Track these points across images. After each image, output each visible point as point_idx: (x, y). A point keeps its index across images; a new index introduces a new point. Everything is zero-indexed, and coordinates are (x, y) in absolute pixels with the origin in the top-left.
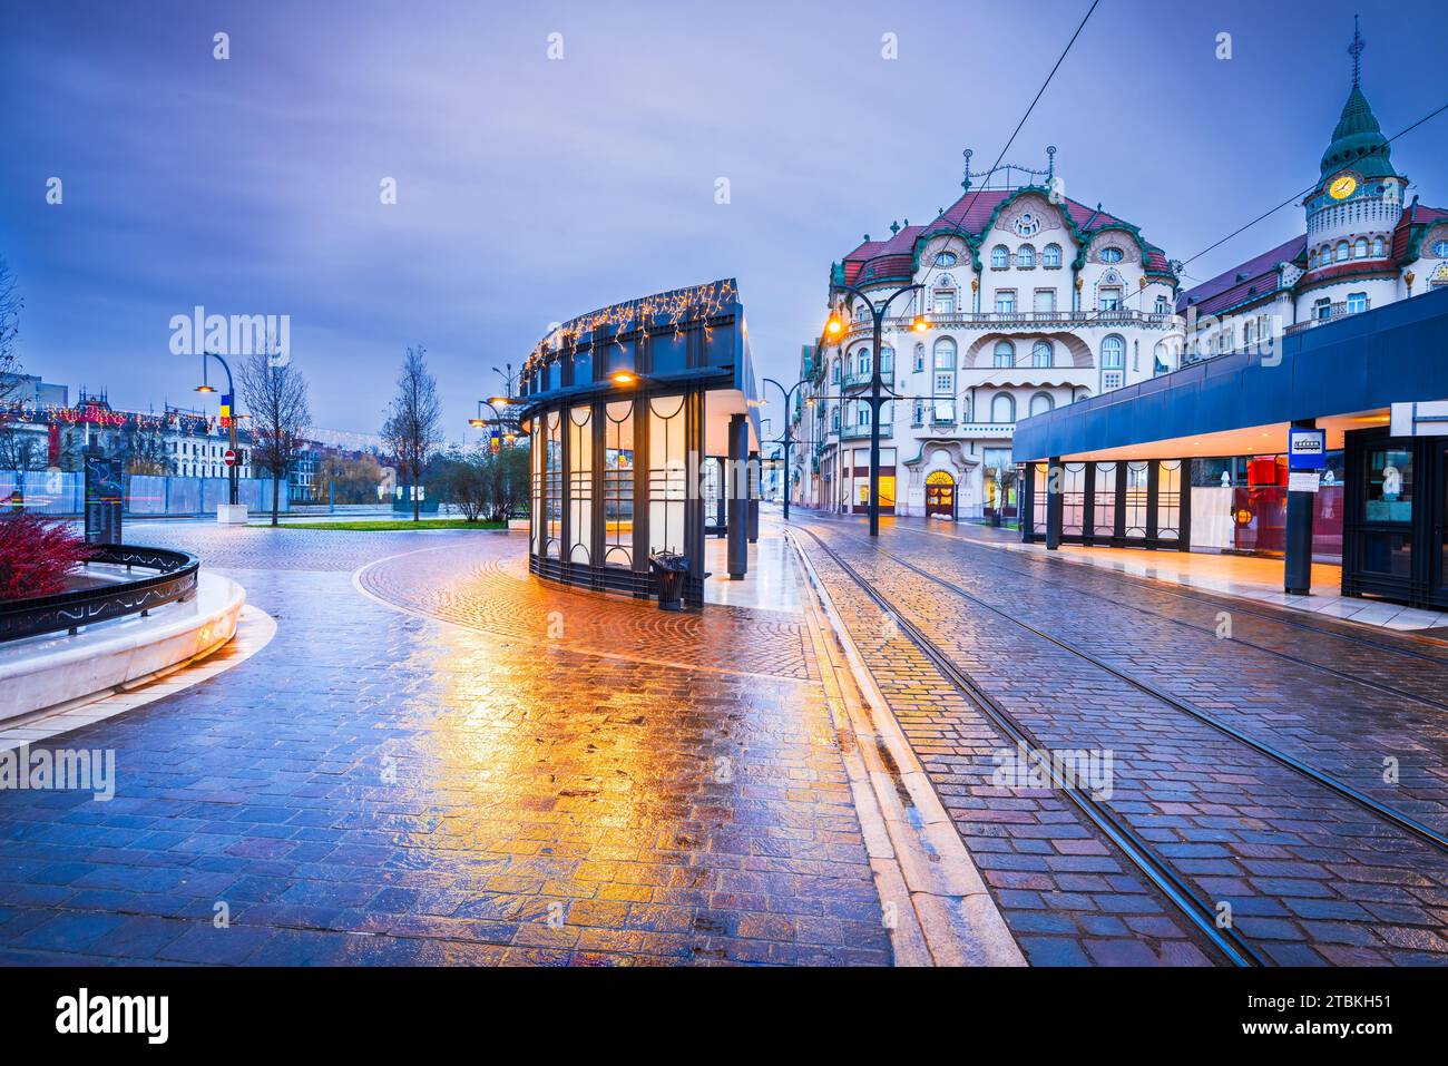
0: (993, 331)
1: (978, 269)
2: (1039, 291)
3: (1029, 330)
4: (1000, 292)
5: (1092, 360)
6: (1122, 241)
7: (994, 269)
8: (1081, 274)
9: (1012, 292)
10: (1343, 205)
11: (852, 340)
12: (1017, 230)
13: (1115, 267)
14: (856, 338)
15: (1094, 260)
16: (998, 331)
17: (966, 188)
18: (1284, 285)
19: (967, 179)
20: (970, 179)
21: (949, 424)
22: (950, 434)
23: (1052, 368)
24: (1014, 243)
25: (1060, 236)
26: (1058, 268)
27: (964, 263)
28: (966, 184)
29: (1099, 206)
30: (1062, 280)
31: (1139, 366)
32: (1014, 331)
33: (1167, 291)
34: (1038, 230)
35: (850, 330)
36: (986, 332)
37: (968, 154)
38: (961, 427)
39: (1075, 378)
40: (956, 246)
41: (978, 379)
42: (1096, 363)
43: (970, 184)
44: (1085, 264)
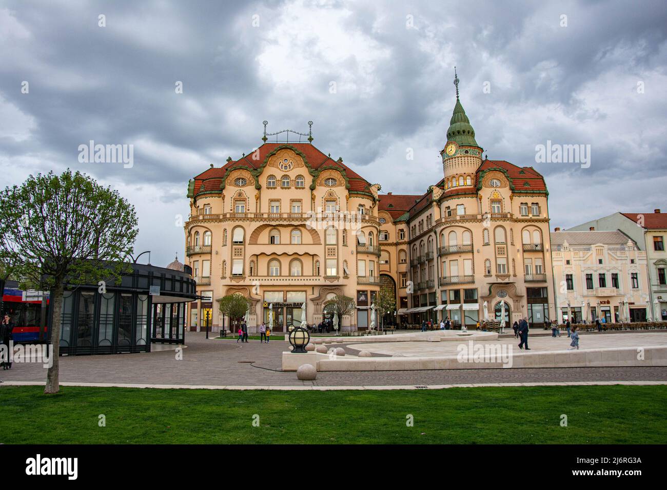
0: (266, 223)
1: (259, 188)
2: (293, 201)
3: (285, 223)
4: (271, 201)
5: (320, 240)
6: (336, 175)
7: (268, 188)
8: (314, 192)
9: (278, 200)
10: (452, 159)
12: (280, 167)
13: (333, 189)
15: (321, 185)
16: (268, 223)
17: (265, 141)
18: (434, 198)
19: (265, 136)
20: (267, 136)
21: (241, 276)
22: (241, 283)
23: (300, 244)
24: (278, 174)
25: (304, 171)
26: (303, 188)
27: (251, 184)
28: (265, 139)
29: (329, 155)
30: (305, 195)
32: (277, 223)
34: (292, 167)
36: (262, 223)
37: (265, 123)
38: (248, 279)
39: (312, 250)
40: (246, 175)
41: (257, 250)
42: (322, 242)
43: (267, 139)
44: (317, 187)
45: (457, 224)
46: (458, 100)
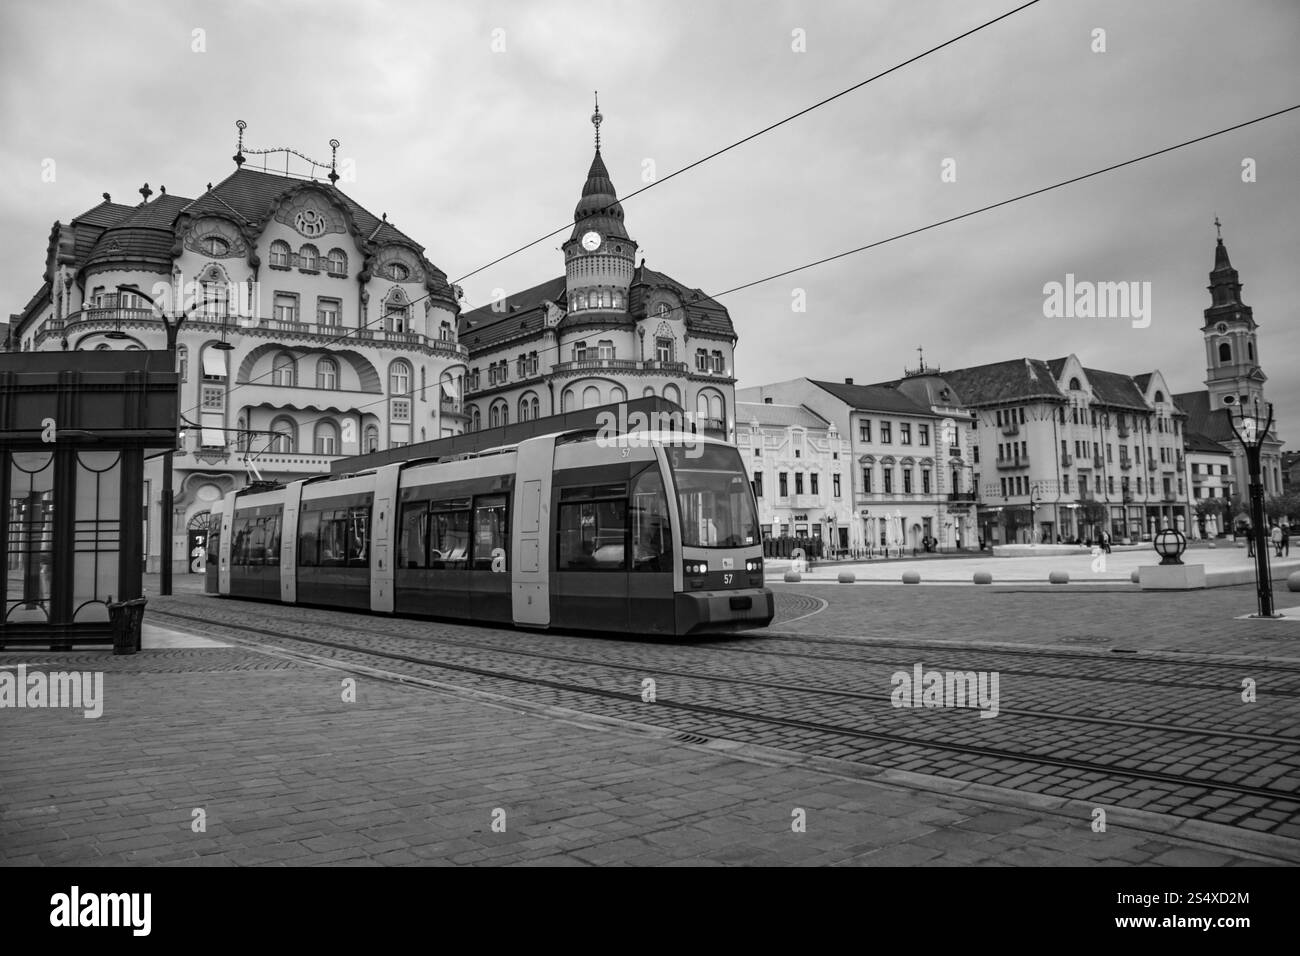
0: (272, 340)
1: (255, 264)
2: (323, 300)
3: (313, 344)
4: (280, 295)
5: (379, 385)
6: (408, 259)
7: (273, 267)
8: (366, 288)
9: (294, 296)
10: (592, 257)
11: (87, 331)
12: (299, 226)
13: (401, 285)
14: (92, 330)
15: (381, 274)
16: (278, 341)
17: (239, 164)
18: (550, 324)
19: (239, 153)
20: (244, 155)
21: (220, 452)
22: (220, 465)
23: (338, 390)
24: (296, 242)
25: (343, 241)
26: (344, 277)
27: (238, 254)
28: (239, 159)
29: (385, 216)
30: (346, 291)
31: (426, 395)
32: (296, 343)
33: (450, 317)
34: (322, 231)
35: (84, 317)
36: (264, 341)
37: (241, 126)
38: (234, 457)
39: (364, 403)
40: (229, 233)
41: (255, 396)
42: (384, 389)
43: (244, 160)
44: (373, 278)
45: (602, 375)
46: (598, 153)
